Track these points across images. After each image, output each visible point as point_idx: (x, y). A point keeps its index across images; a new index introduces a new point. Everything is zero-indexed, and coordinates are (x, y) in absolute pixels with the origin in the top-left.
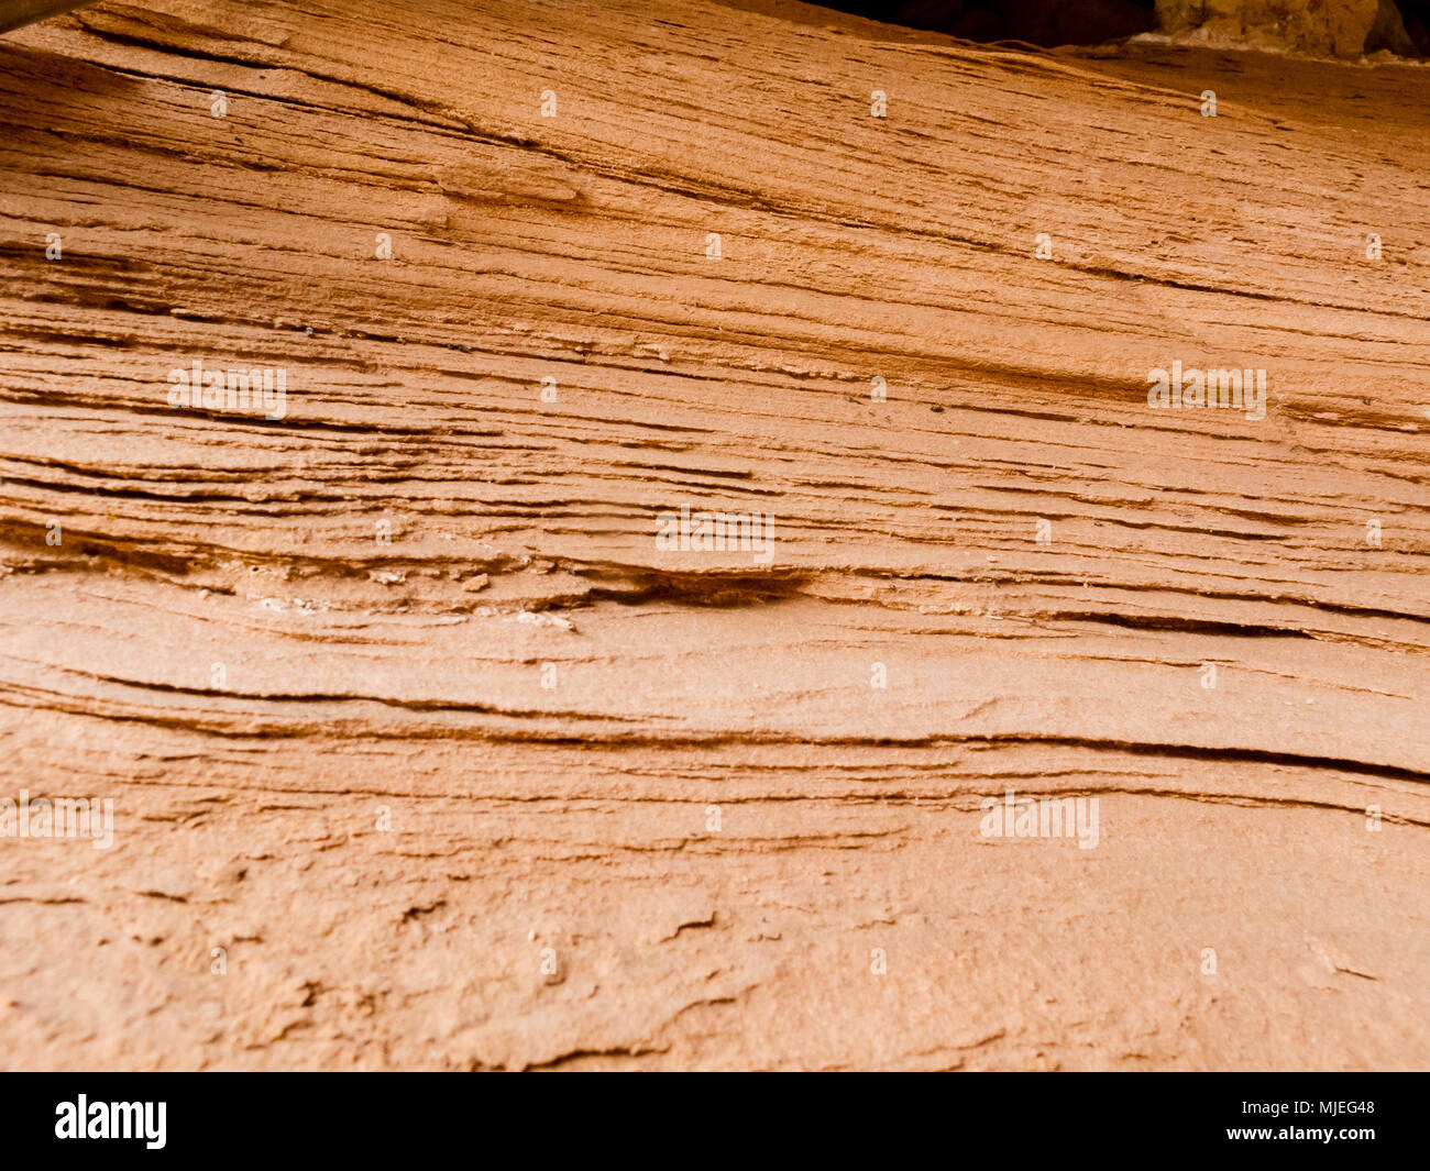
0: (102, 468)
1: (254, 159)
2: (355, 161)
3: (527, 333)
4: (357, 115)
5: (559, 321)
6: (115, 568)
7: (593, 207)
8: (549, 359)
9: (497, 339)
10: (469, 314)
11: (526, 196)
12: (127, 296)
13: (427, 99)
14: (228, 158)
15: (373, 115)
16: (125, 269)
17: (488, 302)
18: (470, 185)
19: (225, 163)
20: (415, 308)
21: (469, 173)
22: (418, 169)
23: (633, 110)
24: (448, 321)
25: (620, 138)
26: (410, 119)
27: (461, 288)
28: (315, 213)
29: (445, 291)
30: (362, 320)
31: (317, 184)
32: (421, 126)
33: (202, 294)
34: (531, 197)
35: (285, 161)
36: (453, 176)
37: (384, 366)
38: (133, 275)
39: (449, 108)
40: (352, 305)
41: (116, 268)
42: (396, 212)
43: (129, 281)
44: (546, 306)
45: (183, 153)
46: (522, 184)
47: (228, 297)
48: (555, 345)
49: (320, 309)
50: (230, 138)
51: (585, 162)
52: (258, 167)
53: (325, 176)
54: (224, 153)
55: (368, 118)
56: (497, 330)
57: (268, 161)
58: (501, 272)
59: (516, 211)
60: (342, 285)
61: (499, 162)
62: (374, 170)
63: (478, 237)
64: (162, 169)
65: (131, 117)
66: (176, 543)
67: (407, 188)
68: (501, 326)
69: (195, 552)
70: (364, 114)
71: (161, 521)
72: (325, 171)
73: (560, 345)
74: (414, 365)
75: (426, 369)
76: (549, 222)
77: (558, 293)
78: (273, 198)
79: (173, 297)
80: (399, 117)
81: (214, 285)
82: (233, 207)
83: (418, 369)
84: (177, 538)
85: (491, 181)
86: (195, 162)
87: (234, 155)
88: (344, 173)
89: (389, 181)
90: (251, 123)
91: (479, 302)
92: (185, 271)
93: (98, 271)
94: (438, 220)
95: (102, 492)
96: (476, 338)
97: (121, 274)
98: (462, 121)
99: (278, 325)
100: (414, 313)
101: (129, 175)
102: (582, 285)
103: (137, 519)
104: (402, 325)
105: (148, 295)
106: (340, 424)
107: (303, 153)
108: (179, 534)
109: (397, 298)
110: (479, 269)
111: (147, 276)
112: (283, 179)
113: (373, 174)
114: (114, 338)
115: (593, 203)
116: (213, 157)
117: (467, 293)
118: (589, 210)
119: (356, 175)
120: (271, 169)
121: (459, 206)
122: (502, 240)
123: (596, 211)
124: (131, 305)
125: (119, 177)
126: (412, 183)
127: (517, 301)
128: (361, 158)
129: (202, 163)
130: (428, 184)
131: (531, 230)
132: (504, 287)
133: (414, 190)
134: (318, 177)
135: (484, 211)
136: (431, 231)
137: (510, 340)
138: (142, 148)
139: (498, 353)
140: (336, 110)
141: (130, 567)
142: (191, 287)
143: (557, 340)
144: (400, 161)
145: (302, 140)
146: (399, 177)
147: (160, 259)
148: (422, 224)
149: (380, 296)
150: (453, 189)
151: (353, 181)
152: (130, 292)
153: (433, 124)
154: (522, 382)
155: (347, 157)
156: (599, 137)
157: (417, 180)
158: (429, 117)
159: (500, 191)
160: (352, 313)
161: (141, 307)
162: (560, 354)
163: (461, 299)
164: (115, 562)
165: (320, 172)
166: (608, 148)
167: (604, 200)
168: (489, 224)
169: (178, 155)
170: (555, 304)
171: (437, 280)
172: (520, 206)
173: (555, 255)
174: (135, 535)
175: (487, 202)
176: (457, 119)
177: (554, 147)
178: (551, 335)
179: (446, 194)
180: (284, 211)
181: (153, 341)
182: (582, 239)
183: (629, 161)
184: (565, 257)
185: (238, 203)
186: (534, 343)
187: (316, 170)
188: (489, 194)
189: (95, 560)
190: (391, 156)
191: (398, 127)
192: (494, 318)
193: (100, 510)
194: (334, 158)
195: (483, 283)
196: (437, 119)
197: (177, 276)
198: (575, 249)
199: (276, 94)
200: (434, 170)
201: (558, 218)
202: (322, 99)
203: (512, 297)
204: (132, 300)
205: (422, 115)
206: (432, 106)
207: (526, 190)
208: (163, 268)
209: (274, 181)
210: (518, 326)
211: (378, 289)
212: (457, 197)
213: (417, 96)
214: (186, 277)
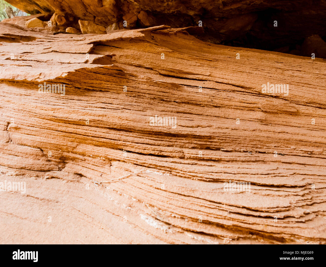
0: (258, 209)
1: (215, 105)
2: (238, 104)
3: (295, 149)
4: (230, 91)
5: (302, 145)
6: (260, 239)
7: (300, 113)
8: (302, 156)
9: (288, 151)
10: (279, 144)
11: (283, 111)
12: (211, 146)
13: (248, 87)
14: (210, 105)
15: (234, 91)
16: (210, 139)
17: (283, 141)
18: (269, 109)
19: (210, 106)
20: (267, 144)
21: (269, 106)
22: (255, 105)
23: (299, 86)
24: (275, 147)
25: (301, 94)
26: (244, 92)
27: (276, 137)
28: (233, 118)
29: (273, 138)
30: (257, 148)
31: (230, 110)
32: (247, 93)
33: (226, 144)
34: (284, 111)
35: (222, 105)
36: (265, 107)
37: (268, 161)
38: (212, 140)
39: (254, 89)
40: (254, 144)
41: (208, 139)
42: (251, 117)
43: (211, 142)
44: (298, 141)
45: (201, 104)
46: (282, 108)
47: (231, 144)
48: (302, 152)
49: (248, 146)
50: (210, 100)
51: (292, 101)
52: (216, 107)
53: (231, 108)
54: (209, 104)
55: (232, 92)
56: (287, 148)
57: (218, 105)
58: (284, 132)
59: (280, 115)
60: (251, 138)
61: (275, 103)
62: (243, 106)
63: (272, 122)
64: (198, 109)
65: (190, 96)
66: (285, 234)
67: (251, 110)
68: (287, 147)
69: (290, 237)
70: (232, 91)
71: (280, 227)
72: (231, 107)
73: (304, 152)
74: (275, 161)
75: (278, 162)
76: (289, 117)
77: (300, 137)
78: (222, 115)
79: (220, 145)
80: (241, 91)
81: (228, 141)
82: (215, 118)
83: (276, 162)
84: (286, 233)
85: (274, 108)
86: (203, 107)
87: (211, 104)
88: (236, 107)
89: (247, 109)
90: (213, 96)
91: (282, 141)
92: (222, 138)
93: (205, 140)
94: (263, 118)
95: (260, 217)
96: (283, 151)
97: (210, 140)
98: (257, 92)
99: (242, 151)
100: (267, 145)
101: (192, 111)
102: (305, 135)
103: (273, 226)
104: (266, 148)
105: (216, 145)
106: (290, 186)
107: (226, 103)
108: (286, 231)
109: (263, 141)
110: (279, 132)
111: (215, 140)
112: (223, 109)
113: (243, 107)
114: (217, 159)
115: (300, 112)
116: (207, 105)
117: (278, 139)
118: (299, 114)
119: (239, 107)
120: (219, 107)
121: (266, 114)
122: (279, 123)
123: (301, 114)
124: (212, 148)
125: (191, 112)
126: (253, 109)
127: (291, 140)
128: (240, 103)
129: (204, 107)
130: (257, 109)
131: (285, 120)
132: (287, 136)
133: (253, 110)
134: (230, 108)
135: (272, 115)
136: (261, 122)
137: (291, 151)
138: (192, 104)
139: (289, 155)
140: (225, 90)
141: (265, 239)
142: (224, 142)
143: (302, 151)
144: (249, 103)
145: (226, 99)
146: (249, 107)
147: (217, 135)
148: (259, 120)
149: (259, 141)
150: (265, 110)
151: (238, 109)
152: (211, 145)
153: (249, 93)
154: (303, 164)
155: (236, 103)
156: (296, 94)
157: (254, 108)
158: (249, 91)
159: (276, 110)
160: (254, 146)
161: (214, 149)
162: (305, 155)
163: (277, 140)
164: (261, 238)
165: (230, 107)
166: (298, 97)
167: (303, 111)
168: (274, 119)
169: (199, 105)
170: (301, 141)
171: (270, 135)
172: (281, 114)
173: (292, 126)
174: (274, 232)
175: (273, 113)
176: (256, 91)
177: (283, 97)
178: (301, 149)
179: (262, 111)
180: (226, 118)
181: (225, 160)
182: (298, 122)
183: (304, 100)
184: (295, 127)
185: (216, 117)
186: (297, 152)
187: (229, 107)
188: (274, 111)
189: (255, 236)
190: (247, 102)
191: (241, 94)
192: (286, 145)
193: (262, 223)
194: (233, 103)
195: (281, 135)
196: (251, 92)
197: (221, 140)
198: (298, 125)
199: (209, 87)
200: (259, 105)
201: (291, 116)
202: (221, 88)
203: (289, 139)
204: (211, 147)
205: (246, 91)
206: (249, 88)
207: (284, 110)
208: (218, 138)
209: (221, 110)
210: (293, 147)
211: (258, 139)
212: (266, 112)
213: (245, 86)
214: (223, 140)
